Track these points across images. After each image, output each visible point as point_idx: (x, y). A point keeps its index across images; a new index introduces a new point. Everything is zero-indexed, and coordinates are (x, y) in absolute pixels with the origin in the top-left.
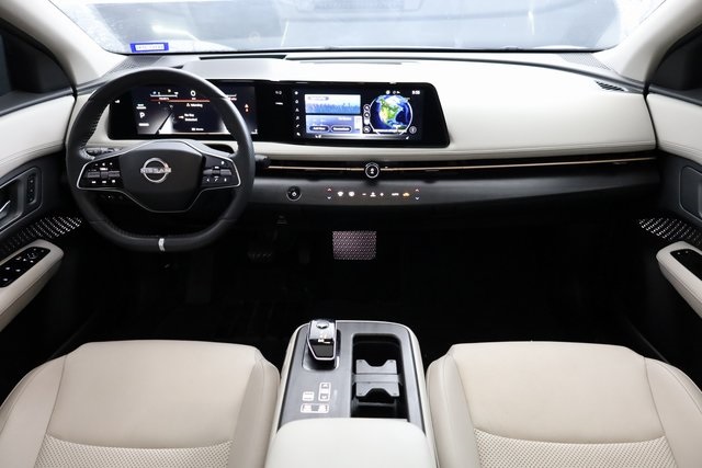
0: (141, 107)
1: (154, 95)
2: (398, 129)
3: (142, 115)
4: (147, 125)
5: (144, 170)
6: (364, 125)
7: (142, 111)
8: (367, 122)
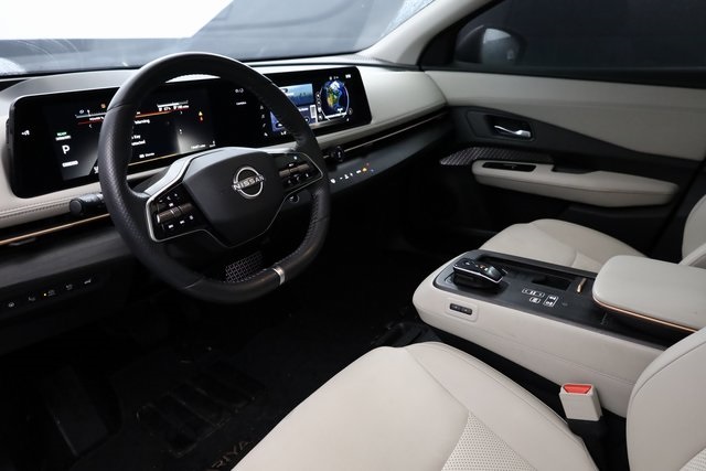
0: (62, 136)
1: (81, 115)
2: (341, 113)
3: (66, 149)
4: (75, 163)
5: (238, 186)
6: (318, 113)
7: (65, 142)
8: (320, 109)
